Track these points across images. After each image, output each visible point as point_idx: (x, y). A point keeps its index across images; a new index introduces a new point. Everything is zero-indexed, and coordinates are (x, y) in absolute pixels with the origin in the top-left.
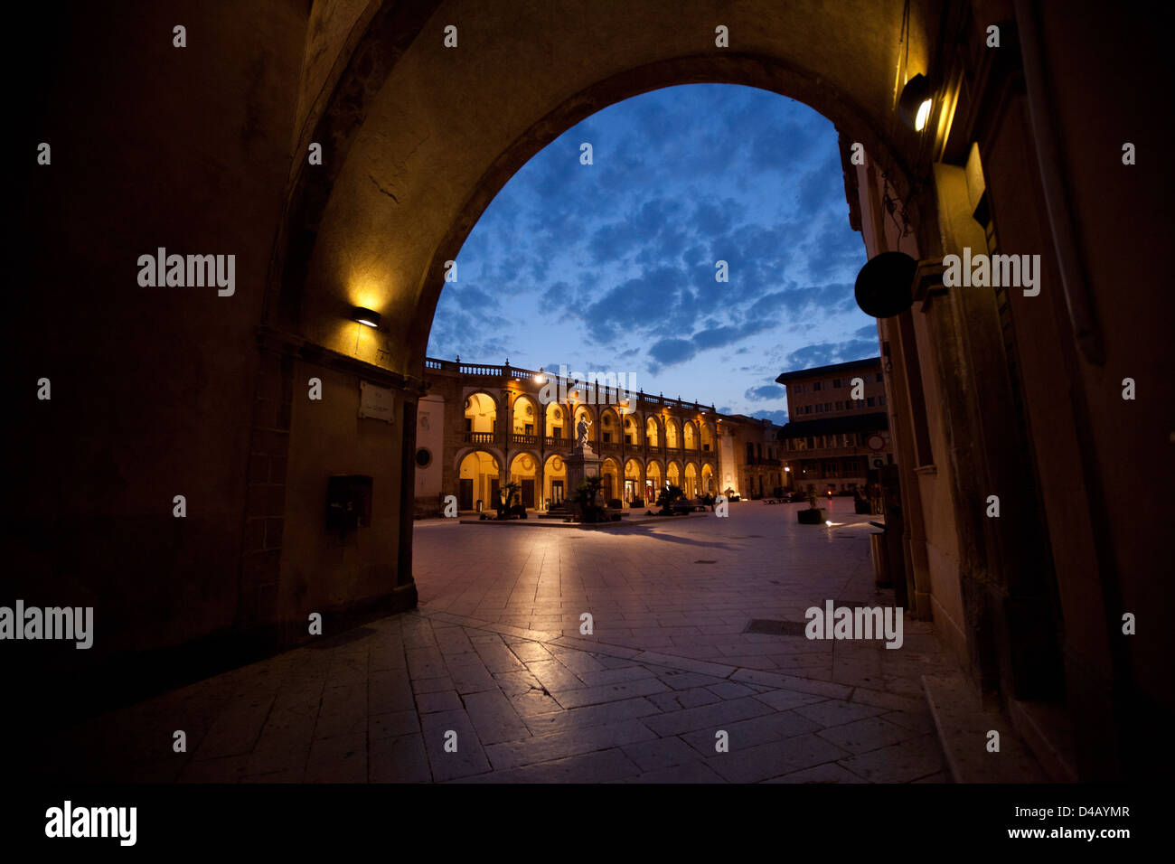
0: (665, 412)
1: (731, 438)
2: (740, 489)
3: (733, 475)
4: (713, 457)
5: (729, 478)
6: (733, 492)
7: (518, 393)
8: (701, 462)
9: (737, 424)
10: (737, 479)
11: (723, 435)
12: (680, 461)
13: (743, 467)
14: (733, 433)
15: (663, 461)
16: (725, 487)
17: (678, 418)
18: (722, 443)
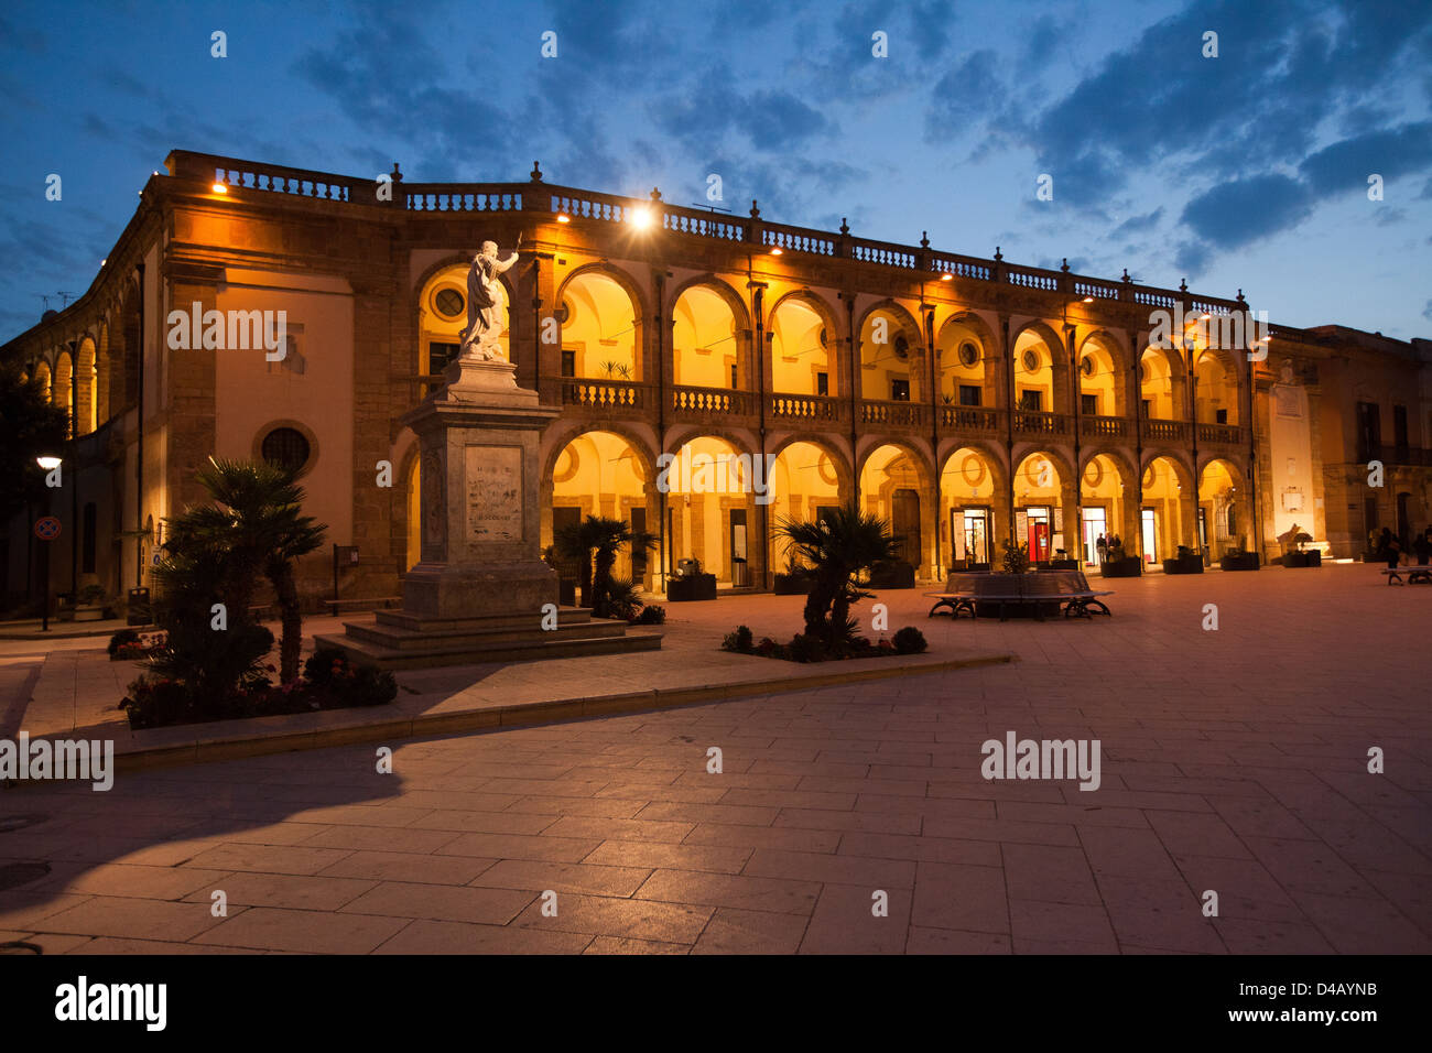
0: (1075, 313)
1: (1302, 392)
2: (1331, 530)
3: (1309, 492)
4: (1236, 440)
5: (1294, 500)
6: (1306, 538)
7: (575, 260)
8: (1195, 454)
9: (1324, 351)
10: (1320, 503)
11: (1279, 378)
12: (1129, 453)
13: (1343, 472)
14: (1308, 375)
15: (1068, 453)
16: (1279, 525)
17: (1119, 333)
18: (1272, 406)
